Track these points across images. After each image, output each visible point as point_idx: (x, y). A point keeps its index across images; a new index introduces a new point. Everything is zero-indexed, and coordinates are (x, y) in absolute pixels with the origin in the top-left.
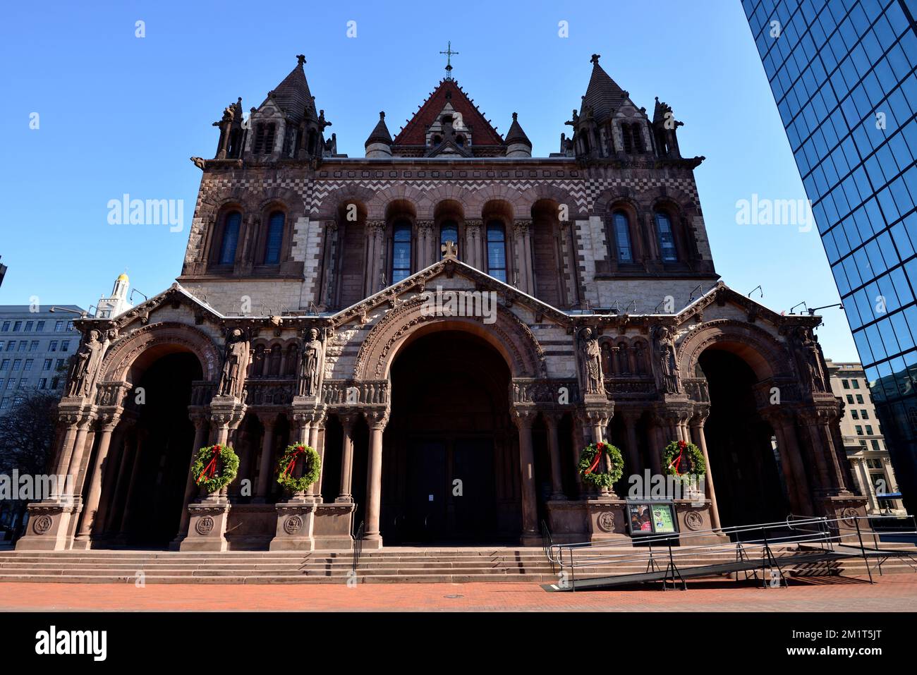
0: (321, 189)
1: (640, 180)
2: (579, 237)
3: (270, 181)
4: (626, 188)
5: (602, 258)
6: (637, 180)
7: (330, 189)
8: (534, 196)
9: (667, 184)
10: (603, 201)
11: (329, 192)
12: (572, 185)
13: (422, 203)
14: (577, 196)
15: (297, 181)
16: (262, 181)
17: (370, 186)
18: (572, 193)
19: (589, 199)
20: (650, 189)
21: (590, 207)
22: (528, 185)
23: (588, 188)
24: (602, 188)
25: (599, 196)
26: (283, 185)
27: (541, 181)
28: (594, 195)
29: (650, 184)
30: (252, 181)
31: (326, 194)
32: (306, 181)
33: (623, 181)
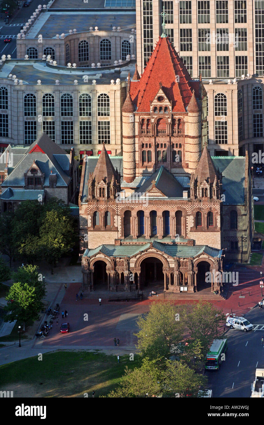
0: (120, 207)
1: (205, 206)
2: (187, 221)
3: (106, 205)
4: (201, 208)
5: (192, 227)
6: (204, 206)
7: (122, 207)
8: (176, 210)
9: (212, 207)
10: (194, 212)
11: (122, 208)
12: (186, 207)
13: (146, 211)
14: (188, 210)
15: (113, 205)
16: (103, 205)
17: (132, 206)
18: (186, 209)
19: (191, 211)
20: (207, 208)
21: (191, 213)
22: (175, 207)
23: (191, 208)
24: (194, 208)
25: (193, 210)
26: (109, 206)
27: (178, 205)
28: (192, 210)
29: (207, 207)
30: (101, 205)
31: (121, 209)
32: (115, 205)
33: (200, 206)
